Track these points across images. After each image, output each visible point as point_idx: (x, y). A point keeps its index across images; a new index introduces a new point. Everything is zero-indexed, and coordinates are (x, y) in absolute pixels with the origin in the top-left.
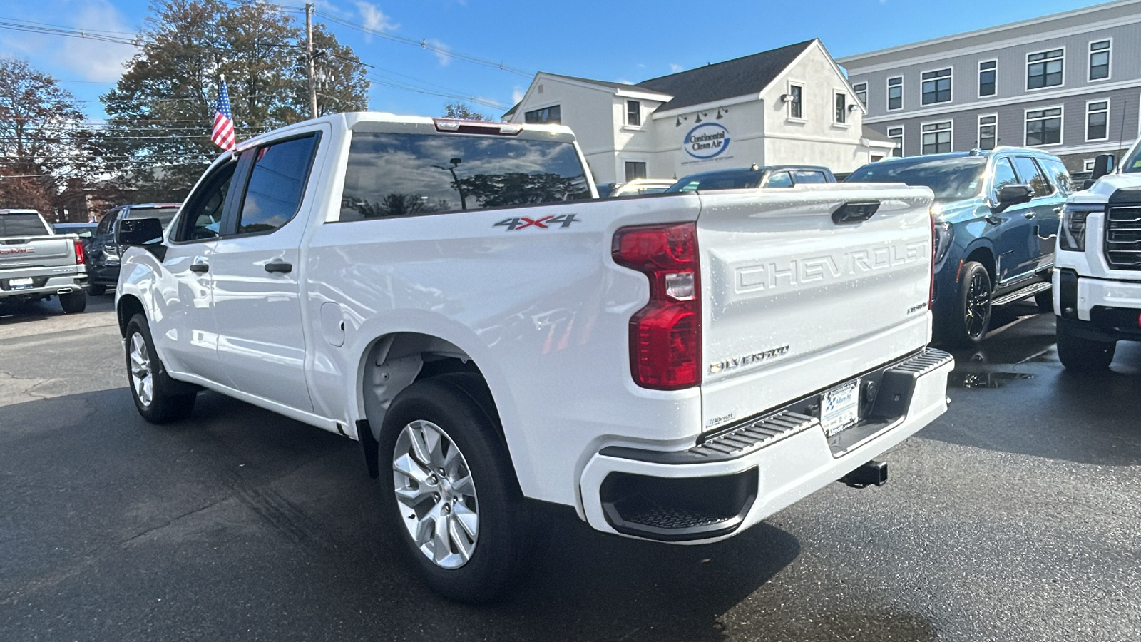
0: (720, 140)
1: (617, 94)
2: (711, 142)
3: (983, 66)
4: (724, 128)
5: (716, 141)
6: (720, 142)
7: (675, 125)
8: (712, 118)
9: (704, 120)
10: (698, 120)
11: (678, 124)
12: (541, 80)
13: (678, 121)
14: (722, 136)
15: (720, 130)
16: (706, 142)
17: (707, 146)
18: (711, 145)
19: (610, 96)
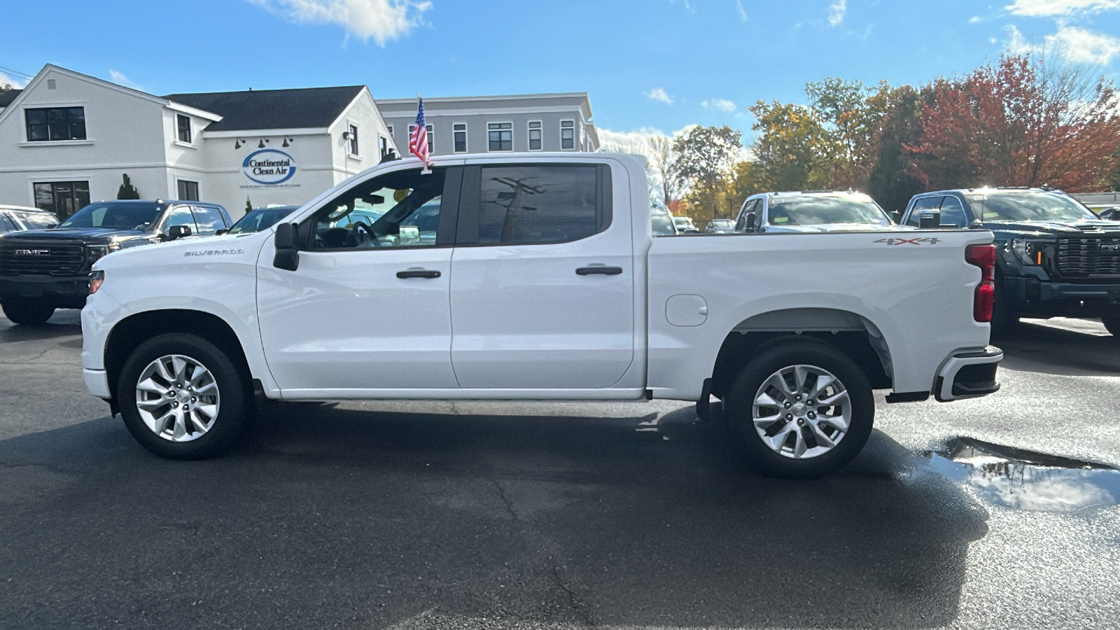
0: (285, 168)
1: (168, 106)
2: (275, 169)
3: (456, 127)
4: (290, 157)
5: (280, 168)
6: (285, 170)
7: (234, 147)
8: (278, 145)
9: (267, 146)
10: (261, 145)
11: (238, 146)
12: (51, 73)
13: (237, 143)
14: (287, 164)
15: (285, 159)
16: (269, 168)
17: (271, 172)
18: (275, 171)
19: (161, 107)
